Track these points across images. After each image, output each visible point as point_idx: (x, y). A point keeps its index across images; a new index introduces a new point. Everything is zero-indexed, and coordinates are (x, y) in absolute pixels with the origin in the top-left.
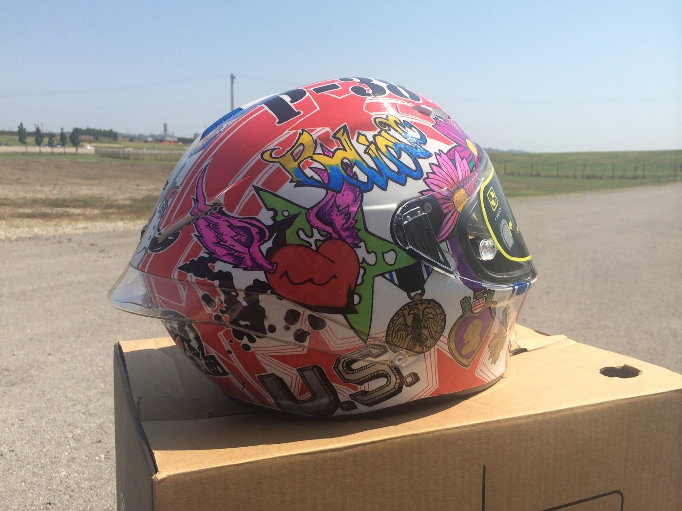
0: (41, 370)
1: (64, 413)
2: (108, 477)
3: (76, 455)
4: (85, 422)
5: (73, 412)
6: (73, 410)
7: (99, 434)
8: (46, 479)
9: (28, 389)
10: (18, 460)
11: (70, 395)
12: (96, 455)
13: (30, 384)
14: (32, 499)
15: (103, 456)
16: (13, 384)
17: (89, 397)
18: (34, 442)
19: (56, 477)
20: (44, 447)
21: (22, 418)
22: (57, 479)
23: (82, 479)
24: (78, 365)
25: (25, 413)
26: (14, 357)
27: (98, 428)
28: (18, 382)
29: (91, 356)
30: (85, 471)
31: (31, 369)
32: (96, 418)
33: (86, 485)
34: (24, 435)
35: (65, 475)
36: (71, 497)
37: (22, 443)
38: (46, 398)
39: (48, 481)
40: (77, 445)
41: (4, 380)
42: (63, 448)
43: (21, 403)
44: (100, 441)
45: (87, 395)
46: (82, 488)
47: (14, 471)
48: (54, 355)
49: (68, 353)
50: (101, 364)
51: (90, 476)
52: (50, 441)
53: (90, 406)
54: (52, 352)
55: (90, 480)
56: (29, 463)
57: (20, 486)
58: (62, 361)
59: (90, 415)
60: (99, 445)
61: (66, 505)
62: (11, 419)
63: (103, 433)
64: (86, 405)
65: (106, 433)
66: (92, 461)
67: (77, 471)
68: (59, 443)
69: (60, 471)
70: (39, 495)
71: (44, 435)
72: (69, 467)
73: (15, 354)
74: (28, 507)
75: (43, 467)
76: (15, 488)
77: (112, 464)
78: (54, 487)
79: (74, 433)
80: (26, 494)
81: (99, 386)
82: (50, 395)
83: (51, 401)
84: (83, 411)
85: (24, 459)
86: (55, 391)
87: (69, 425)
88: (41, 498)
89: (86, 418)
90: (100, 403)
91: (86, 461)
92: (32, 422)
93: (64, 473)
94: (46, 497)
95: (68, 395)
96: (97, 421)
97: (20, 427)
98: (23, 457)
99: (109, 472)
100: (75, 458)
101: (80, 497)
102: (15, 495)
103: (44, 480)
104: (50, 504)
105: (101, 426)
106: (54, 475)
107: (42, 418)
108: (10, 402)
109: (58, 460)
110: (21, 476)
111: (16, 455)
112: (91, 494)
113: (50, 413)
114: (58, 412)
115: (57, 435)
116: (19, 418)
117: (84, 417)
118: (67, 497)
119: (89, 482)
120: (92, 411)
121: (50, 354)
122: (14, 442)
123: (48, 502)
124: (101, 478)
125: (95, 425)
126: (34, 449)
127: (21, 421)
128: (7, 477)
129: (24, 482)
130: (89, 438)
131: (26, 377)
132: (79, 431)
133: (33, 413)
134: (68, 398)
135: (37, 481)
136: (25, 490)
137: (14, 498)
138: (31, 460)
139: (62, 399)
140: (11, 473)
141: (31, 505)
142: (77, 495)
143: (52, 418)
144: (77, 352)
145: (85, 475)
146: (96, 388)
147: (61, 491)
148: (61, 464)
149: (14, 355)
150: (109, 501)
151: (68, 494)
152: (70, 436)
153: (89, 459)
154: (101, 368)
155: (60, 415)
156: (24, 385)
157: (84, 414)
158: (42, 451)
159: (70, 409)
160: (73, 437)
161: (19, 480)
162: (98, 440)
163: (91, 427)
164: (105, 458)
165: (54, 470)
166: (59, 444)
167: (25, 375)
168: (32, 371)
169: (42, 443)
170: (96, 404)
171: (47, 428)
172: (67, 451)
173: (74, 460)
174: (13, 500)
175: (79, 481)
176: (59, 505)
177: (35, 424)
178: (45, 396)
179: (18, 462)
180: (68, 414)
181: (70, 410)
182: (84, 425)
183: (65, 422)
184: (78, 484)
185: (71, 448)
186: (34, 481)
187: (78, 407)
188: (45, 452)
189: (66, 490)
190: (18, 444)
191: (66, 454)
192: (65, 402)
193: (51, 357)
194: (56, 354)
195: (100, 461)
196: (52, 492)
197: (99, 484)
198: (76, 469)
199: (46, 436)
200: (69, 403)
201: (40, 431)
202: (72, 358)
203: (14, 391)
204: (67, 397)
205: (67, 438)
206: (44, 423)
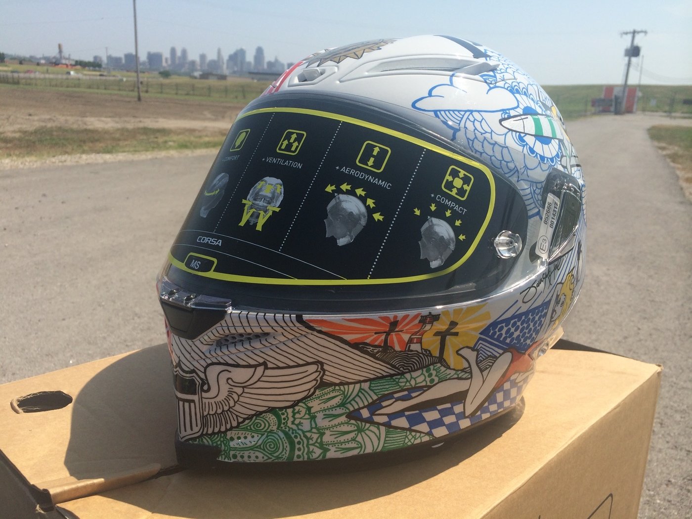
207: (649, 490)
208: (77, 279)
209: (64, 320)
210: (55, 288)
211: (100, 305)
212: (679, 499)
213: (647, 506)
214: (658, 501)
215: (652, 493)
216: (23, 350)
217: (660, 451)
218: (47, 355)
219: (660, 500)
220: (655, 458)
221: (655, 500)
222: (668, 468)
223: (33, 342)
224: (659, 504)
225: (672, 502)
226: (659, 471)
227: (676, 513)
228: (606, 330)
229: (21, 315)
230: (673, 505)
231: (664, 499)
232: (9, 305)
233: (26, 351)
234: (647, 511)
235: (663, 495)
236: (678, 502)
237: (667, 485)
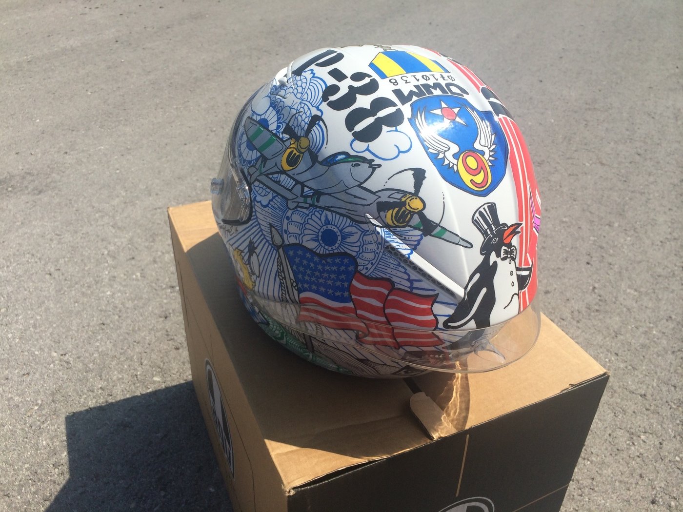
0: (62, 174)
1: (95, 226)
2: (147, 297)
3: (116, 274)
4: (116, 237)
5: (103, 225)
6: (102, 223)
7: (131, 251)
8: (94, 299)
9: (55, 197)
10: (66, 280)
11: (96, 205)
12: (133, 274)
13: (56, 192)
14: (87, 321)
15: (138, 274)
16: (40, 192)
17: (114, 207)
18: (75, 260)
19: (103, 297)
20: (85, 265)
21: (58, 232)
22: (104, 299)
23: (126, 299)
24: (95, 166)
25: (60, 227)
26: (33, 157)
27: (129, 244)
28: (44, 188)
29: (105, 155)
30: (126, 290)
31: (52, 172)
32: (125, 232)
33: (129, 304)
34: (64, 252)
35: (110, 295)
36: (119, 317)
37: (65, 262)
38: (74, 209)
39: (97, 301)
40: (113, 263)
41: (31, 187)
42: (102, 266)
43: (53, 214)
44: (133, 258)
45: (112, 205)
46: (128, 308)
47: (65, 291)
48: (69, 155)
49: (83, 151)
50: (117, 166)
51: (132, 296)
52: (89, 258)
53: (117, 218)
54: (68, 151)
55: (133, 300)
56: (76, 283)
57: (74, 307)
58: (79, 162)
59: (119, 228)
60: (133, 262)
61: (117, 326)
62: (48, 234)
63: (135, 249)
64: (113, 217)
65: (137, 249)
66: (130, 279)
67: (119, 291)
68: (97, 260)
69: (105, 291)
70: (93, 316)
71: (82, 252)
72: (111, 286)
73: (33, 153)
74: (86, 328)
75: (89, 287)
76: (70, 309)
77: (148, 283)
78: (104, 307)
79: (108, 250)
80: (81, 315)
81: (121, 193)
82: (78, 205)
83: (80, 212)
84: (111, 224)
85: (71, 279)
86: (81, 199)
87: (103, 240)
88: (95, 319)
89: (116, 232)
90: (125, 215)
91: (125, 280)
92: (67, 237)
93: (109, 293)
94: (99, 318)
95: (94, 204)
96: (127, 236)
97: (59, 243)
98: (69, 277)
99: (147, 292)
100: (114, 277)
101: (127, 317)
102: (72, 317)
103: (93, 300)
104: (104, 324)
105: (131, 241)
106: (101, 295)
107: (76, 232)
108: (43, 213)
109: (101, 279)
110: (73, 296)
111: (63, 274)
112: (136, 314)
113: (82, 226)
114: (89, 225)
115: (94, 252)
116: (56, 233)
117: (114, 231)
118: (117, 317)
119: (132, 302)
120: (120, 224)
121: (66, 153)
122: (57, 261)
123: (102, 322)
124: (141, 298)
125: (126, 240)
126: (77, 268)
127: (58, 235)
128: (61, 298)
129: (77, 302)
130: (122, 254)
131: (50, 182)
132: (112, 248)
133: (67, 226)
134: (94, 209)
135: (88, 302)
136: (79, 311)
137: (72, 319)
138: (77, 279)
139: (89, 209)
140: (64, 293)
141: (88, 326)
142: (125, 315)
143: (85, 232)
144: (91, 150)
145: (127, 295)
146: (118, 197)
147: (110, 311)
148: (104, 283)
149: (31, 154)
150: (153, 321)
151: (117, 314)
152: (106, 252)
153: (127, 277)
154: (118, 171)
155: (91, 228)
156: (50, 192)
157: (113, 226)
158: (84, 270)
159: (99, 221)
160: (108, 254)
161: (72, 300)
162: (131, 257)
163: (122, 243)
164: (141, 276)
165: (99, 290)
166: (98, 263)
167: (49, 180)
168: (54, 175)
169: (82, 260)
170: (122, 216)
171: (83, 243)
172: (107, 270)
173: (114, 279)
174: (71, 321)
175: (124, 301)
176: (112, 326)
177: (71, 239)
178: (73, 207)
179: (66, 282)
180: (98, 228)
181: (99, 223)
182: (116, 240)
183: (98, 236)
184: (123, 304)
185: (109, 266)
186: (85, 302)
187: (106, 219)
188: (87, 271)
189: (114, 310)
190: (62, 261)
191: (107, 273)
192: (93, 214)
193: (67, 157)
194: (72, 153)
195: (137, 280)
196: (103, 312)
197: (141, 304)
198: (118, 288)
199: (84, 253)
200: (97, 215)
201: (78, 247)
202: (88, 158)
203: (43, 200)
204: (93, 207)
205: (103, 254)
206: (79, 238)
207: (650, 323)
208: (189, 101)
209: (185, 144)
210: (172, 111)
211: (212, 131)
212: (672, 332)
213: (643, 336)
214: (654, 332)
215: (652, 325)
216: (159, 172)
217: (673, 291)
218: (179, 178)
219: (656, 331)
220: (666, 297)
221: (652, 331)
222: (673, 307)
223: (165, 166)
224: (654, 335)
225: (666, 334)
226: (665, 308)
227: (665, 343)
228: (666, 172)
229: (151, 139)
230: (666, 336)
231: (660, 331)
232: (139, 128)
233: (162, 173)
234: (642, 339)
235: (660, 328)
236: (670, 334)
237: (667, 320)
